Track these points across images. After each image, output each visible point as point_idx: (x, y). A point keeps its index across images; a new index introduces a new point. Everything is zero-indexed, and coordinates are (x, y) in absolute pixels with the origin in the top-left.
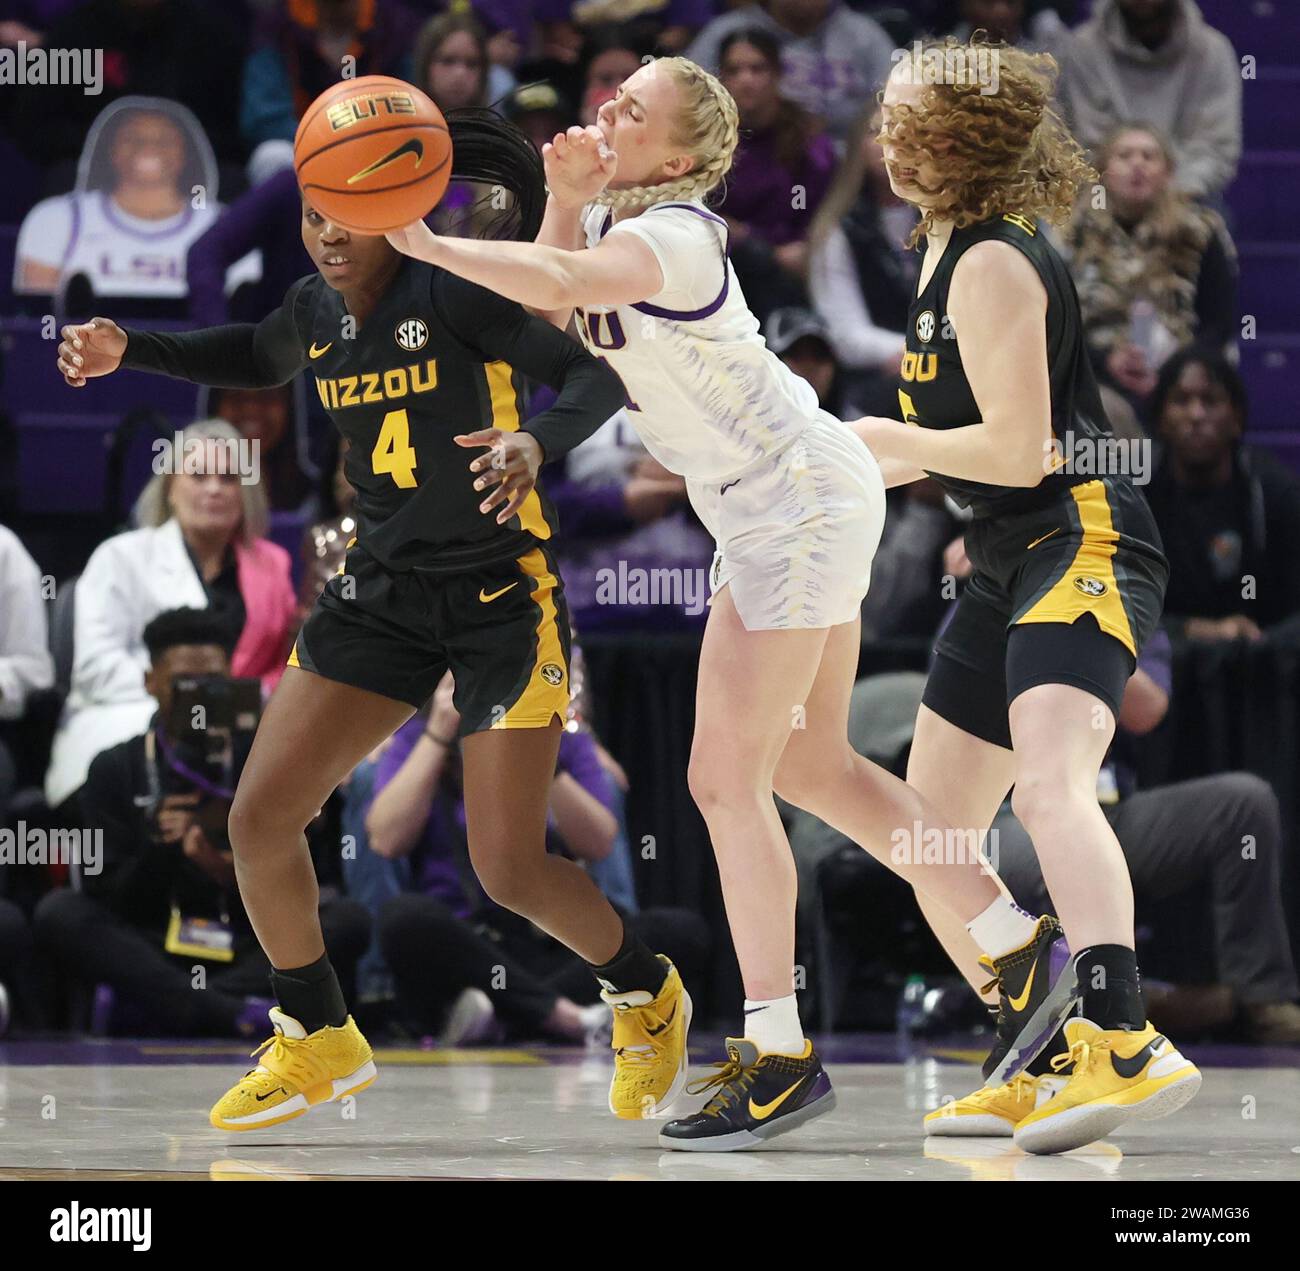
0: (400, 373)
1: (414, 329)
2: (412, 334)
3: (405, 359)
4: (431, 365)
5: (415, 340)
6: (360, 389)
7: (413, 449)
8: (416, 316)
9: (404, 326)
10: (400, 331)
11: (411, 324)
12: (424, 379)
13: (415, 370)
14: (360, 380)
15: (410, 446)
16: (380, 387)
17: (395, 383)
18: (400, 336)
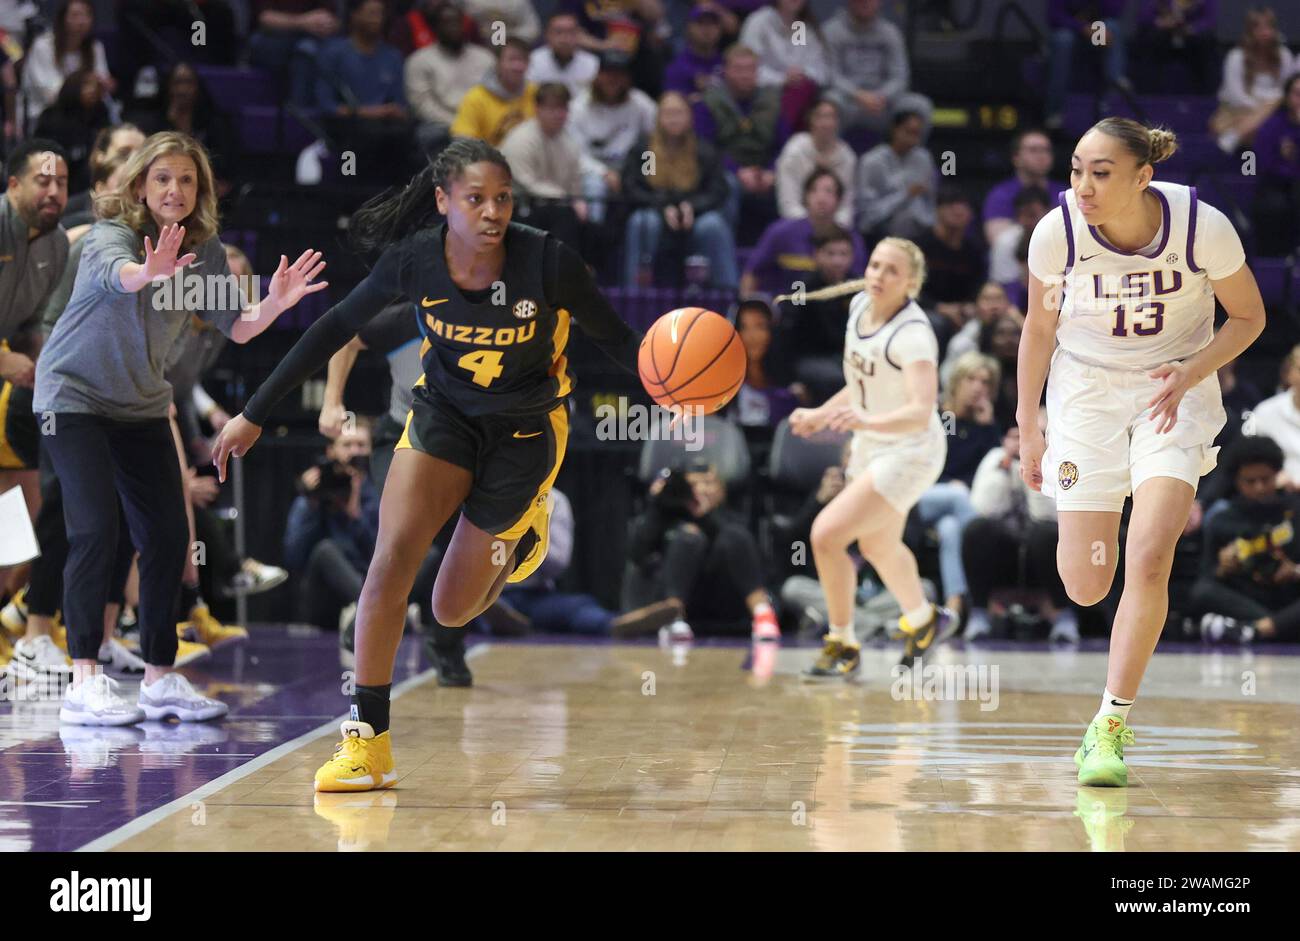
0: (511, 332)
1: (527, 306)
2: (525, 309)
3: (516, 323)
4: (533, 325)
5: (527, 313)
6: (473, 335)
7: (501, 367)
8: (529, 298)
9: (520, 304)
10: (517, 307)
11: (525, 302)
12: (526, 333)
13: (522, 330)
14: (474, 330)
15: (500, 364)
16: (492, 337)
17: (505, 337)
18: (516, 310)
